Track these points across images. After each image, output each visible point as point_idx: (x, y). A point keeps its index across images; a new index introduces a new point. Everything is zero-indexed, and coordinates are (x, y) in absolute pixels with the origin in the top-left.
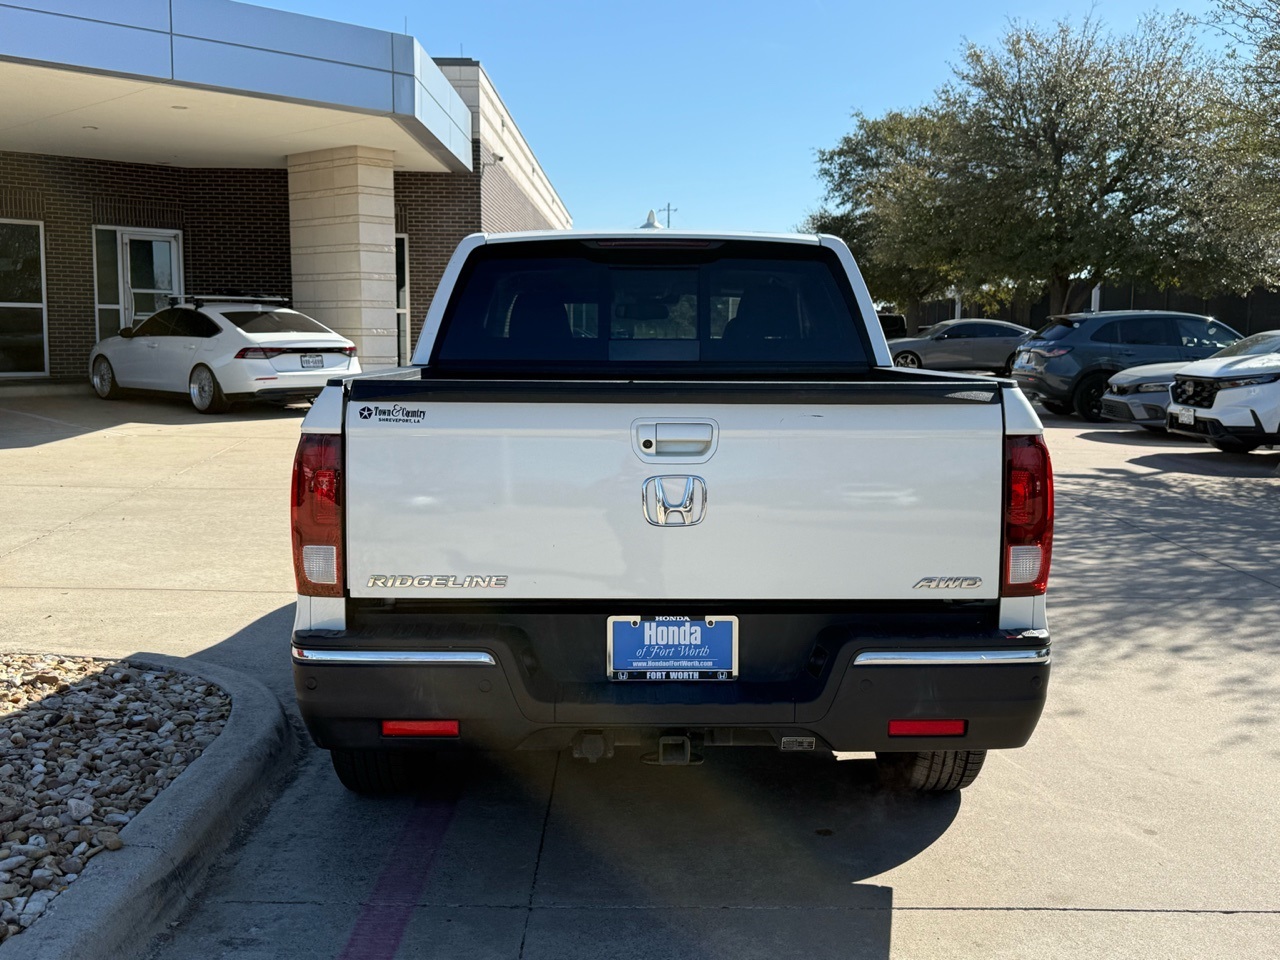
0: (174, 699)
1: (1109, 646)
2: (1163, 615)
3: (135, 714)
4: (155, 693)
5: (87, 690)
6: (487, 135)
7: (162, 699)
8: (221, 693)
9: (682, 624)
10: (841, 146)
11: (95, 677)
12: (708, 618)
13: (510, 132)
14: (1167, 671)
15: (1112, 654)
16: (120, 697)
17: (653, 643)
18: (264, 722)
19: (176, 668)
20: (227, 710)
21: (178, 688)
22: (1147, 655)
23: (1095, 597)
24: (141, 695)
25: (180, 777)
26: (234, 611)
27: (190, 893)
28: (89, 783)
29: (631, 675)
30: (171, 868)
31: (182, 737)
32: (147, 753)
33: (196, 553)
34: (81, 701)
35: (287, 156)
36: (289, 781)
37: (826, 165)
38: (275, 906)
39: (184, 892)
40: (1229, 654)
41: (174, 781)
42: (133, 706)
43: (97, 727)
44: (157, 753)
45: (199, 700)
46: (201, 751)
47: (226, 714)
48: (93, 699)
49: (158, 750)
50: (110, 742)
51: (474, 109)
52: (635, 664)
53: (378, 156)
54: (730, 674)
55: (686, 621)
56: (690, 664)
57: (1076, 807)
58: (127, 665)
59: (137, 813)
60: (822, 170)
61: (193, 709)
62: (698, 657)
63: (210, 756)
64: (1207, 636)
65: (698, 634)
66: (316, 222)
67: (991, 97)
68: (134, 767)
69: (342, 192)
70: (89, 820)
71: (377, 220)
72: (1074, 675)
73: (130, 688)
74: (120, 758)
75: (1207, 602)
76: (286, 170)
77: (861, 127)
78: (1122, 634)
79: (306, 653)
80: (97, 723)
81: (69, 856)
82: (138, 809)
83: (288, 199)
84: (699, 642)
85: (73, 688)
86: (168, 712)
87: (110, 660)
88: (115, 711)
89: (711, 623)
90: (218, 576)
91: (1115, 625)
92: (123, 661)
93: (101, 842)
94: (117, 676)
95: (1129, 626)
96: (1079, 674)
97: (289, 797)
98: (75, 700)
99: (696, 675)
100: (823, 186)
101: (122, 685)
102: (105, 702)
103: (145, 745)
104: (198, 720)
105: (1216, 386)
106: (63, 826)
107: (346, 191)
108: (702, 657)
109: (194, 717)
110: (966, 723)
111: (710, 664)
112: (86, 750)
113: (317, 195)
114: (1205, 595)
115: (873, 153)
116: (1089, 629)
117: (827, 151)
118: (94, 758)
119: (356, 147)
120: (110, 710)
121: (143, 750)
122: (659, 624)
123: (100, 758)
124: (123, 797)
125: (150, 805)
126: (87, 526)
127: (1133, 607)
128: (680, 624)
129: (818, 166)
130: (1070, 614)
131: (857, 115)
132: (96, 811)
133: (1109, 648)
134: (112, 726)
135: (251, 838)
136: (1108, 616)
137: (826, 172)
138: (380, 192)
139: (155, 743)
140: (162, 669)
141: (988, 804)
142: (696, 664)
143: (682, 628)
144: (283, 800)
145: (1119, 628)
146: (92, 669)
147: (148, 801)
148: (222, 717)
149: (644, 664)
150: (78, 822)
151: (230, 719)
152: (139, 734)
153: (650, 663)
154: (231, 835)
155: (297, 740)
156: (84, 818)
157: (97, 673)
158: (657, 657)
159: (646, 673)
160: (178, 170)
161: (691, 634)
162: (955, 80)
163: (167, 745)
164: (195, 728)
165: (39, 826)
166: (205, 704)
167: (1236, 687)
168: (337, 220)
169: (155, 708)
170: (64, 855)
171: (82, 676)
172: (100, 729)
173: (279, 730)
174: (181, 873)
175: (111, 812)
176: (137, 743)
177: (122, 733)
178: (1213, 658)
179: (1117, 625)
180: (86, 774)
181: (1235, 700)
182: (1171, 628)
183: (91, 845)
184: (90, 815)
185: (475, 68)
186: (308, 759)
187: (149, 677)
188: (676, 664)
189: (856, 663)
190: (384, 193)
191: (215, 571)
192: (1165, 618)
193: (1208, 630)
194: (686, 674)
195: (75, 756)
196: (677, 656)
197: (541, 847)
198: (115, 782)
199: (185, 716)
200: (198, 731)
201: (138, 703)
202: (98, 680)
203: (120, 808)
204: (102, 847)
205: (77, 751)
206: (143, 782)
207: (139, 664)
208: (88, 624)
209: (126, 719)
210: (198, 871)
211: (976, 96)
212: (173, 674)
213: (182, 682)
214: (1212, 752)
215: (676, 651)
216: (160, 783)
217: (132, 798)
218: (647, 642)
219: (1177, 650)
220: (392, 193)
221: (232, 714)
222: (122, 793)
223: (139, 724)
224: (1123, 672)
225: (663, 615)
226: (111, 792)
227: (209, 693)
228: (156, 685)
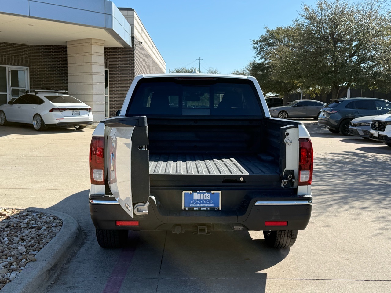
0: (44, 220)
1: (341, 207)
2: (360, 198)
3: (32, 225)
4: (37, 219)
5: (16, 218)
6: (136, 34)
7: (41, 221)
8: (58, 219)
9: (205, 193)
10: (260, 39)
11: (17, 214)
12: (212, 192)
13: (145, 33)
14: (359, 214)
15: (342, 209)
16: (27, 220)
17: (196, 199)
18: (74, 228)
19: (43, 212)
20: (61, 224)
21: (45, 217)
22: (353, 210)
23: (339, 192)
24: (33, 219)
25: (50, 242)
26: (57, 196)
27: (56, 275)
28: (22, 244)
29: (189, 208)
30: (51, 267)
31: (49, 231)
32: (39, 236)
33: (42, 177)
34: (15, 221)
35: (67, 41)
36: (82, 245)
37: (255, 45)
38: (82, 278)
39: (55, 274)
40: (380, 209)
41: (49, 243)
42: (31, 222)
43: (21, 228)
44: (42, 235)
45: (52, 221)
46: (55, 235)
47: (61, 225)
48: (18, 220)
49: (42, 234)
50: (27, 232)
51: (132, 26)
52: (191, 205)
53: (99, 42)
54: (219, 208)
55: (206, 192)
56: (207, 205)
57: (325, 253)
58: (27, 211)
59: (39, 252)
60: (254, 47)
61: (51, 223)
62: (209, 203)
63: (59, 236)
64: (374, 204)
65: (209, 196)
66: (77, 65)
67: (312, 23)
68: (35, 239)
69: (86, 54)
70: (25, 253)
71: (98, 64)
72: (329, 216)
73: (29, 217)
74: (31, 237)
75: (375, 194)
76: (66, 46)
77: (267, 32)
78: (346, 203)
79: (94, 201)
80: (21, 227)
81: (20, 263)
82: (39, 251)
83: (67, 56)
84: (209, 199)
85: (11, 217)
86: (43, 224)
87: (21, 209)
88: (26, 224)
89: (213, 193)
90: (50, 185)
91: (344, 200)
92: (25, 210)
93: (29, 259)
94: (24, 214)
95: (348, 201)
96: (331, 215)
97: (82, 249)
98: (13, 220)
99: (209, 209)
100: (254, 52)
101: (27, 217)
102: (22, 221)
103: (38, 233)
104: (53, 226)
105: (386, 124)
106: (17, 255)
107: (88, 54)
108: (211, 203)
109: (51, 226)
110: (287, 222)
111: (213, 205)
112: (20, 234)
113: (77, 55)
114: (375, 192)
115: (272, 41)
116: (336, 202)
117: (255, 40)
118: (23, 236)
119: (91, 39)
120: (25, 223)
121: (37, 234)
122: (198, 193)
123: (24, 237)
124: (34, 247)
125: (42, 249)
126: (4, 169)
127: (351, 195)
128: (204, 193)
129: (253, 45)
130: (330, 197)
131: (266, 28)
132: (26, 251)
133: (341, 208)
134: (26, 228)
135: (72, 260)
136: (342, 198)
137: (255, 48)
138: (99, 54)
139: (41, 232)
140: (38, 212)
141: (298, 252)
142: (209, 205)
143: (205, 195)
144: (81, 250)
145: (346, 202)
146: (16, 212)
147: (41, 248)
148: (60, 225)
149: (193, 205)
150: (21, 254)
151: (63, 226)
152: (35, 230)
153: (195, 205)
154: (66, 259)
155: (83, 234)
156: (23, 252)
157: (17, 213)
158: (197, 203)
159: (194, 208)
160: (28, 46)
161: (207, 196)
162: (299, 17)
163: (45, 233)
164: (52, 229)
165: (10, 254)
166: (54, 222)
167: (380, 219)
168: (85, 64)
169: (39, 223)
170: (19, 263)
171: (13, 214)
172: (22, 229)
173: (78, 229)
174: (53, 269)
175: (31, 251)
176: (35, 233)
177: (30, 230)
178: (374, 211)
179: (345, 201)
180: (21, 241)
181: (379, 223)
182: (362, 202)
183: (27, 260)
184: (25, 252)
185: (133, 11)
186: (87, 239)
187: (35, 214)
188: (203, 205)
189: (255, 204)
190: (101, 55)
191: (49, 183)
192: (361, 199)
193: (374, 202)
194: (206, 208)
195: (17, 236)
196: (203, 203)
197: (161, 263)
198: (30, 243)
199: (49, 225)
200: (53, 229)
201: (33, 222)
202: (19, 215)
203: (34, 250)
204: (30, 260)
205: (17, 235)
206: (39, 243)
207: (31, 211)
208: (9, 200)
209: (30, 226)
210: (58, 269)
211: (307, 23)
212: (42, 214)
213: (45, 216)
214: (369, 238)
215: (203, 202)
216: (44, 244)
217: (36, 248)
218: (194, 199)
219: (363, 208)
220: (104, 55)
221: (63, 225)
222: (33, 246)
223: (34, 227)
224: (345, 215)
225: (199, 191)
226: (29, 246)
227: (54, 219)
228: (37, 216)
